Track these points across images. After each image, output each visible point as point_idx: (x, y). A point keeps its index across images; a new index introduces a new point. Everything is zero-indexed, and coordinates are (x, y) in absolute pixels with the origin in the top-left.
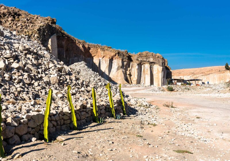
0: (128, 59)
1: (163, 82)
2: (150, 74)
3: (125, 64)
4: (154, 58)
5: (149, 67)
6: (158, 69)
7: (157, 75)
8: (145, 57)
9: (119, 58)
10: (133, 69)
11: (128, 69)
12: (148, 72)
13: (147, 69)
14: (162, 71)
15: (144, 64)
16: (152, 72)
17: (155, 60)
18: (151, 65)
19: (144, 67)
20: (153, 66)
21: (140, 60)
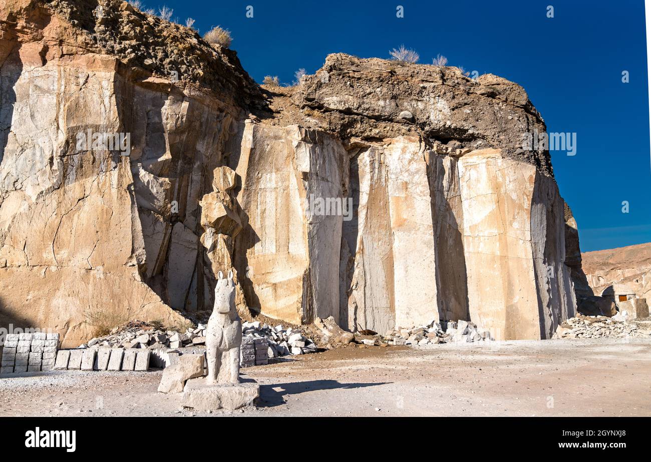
0: (204, 81)
1: (546, 297)
2: (430, 221)
3: (169, 124)
4: (460, 100)
5: (423, 166)
6: (497, 187)
7: (495, 231)
8: (381, 80)
9: (87, 48)
10: (269, 180)
11: (218, 173)
12: (411, 207)
13: (406, 185)
14: (534, 201)
15: (379, 139)
16: (448, 209)
17: (467, 110)
18: (442, 154)
19: (379, 165)
20: (453, 167)
21: (332, 101)
